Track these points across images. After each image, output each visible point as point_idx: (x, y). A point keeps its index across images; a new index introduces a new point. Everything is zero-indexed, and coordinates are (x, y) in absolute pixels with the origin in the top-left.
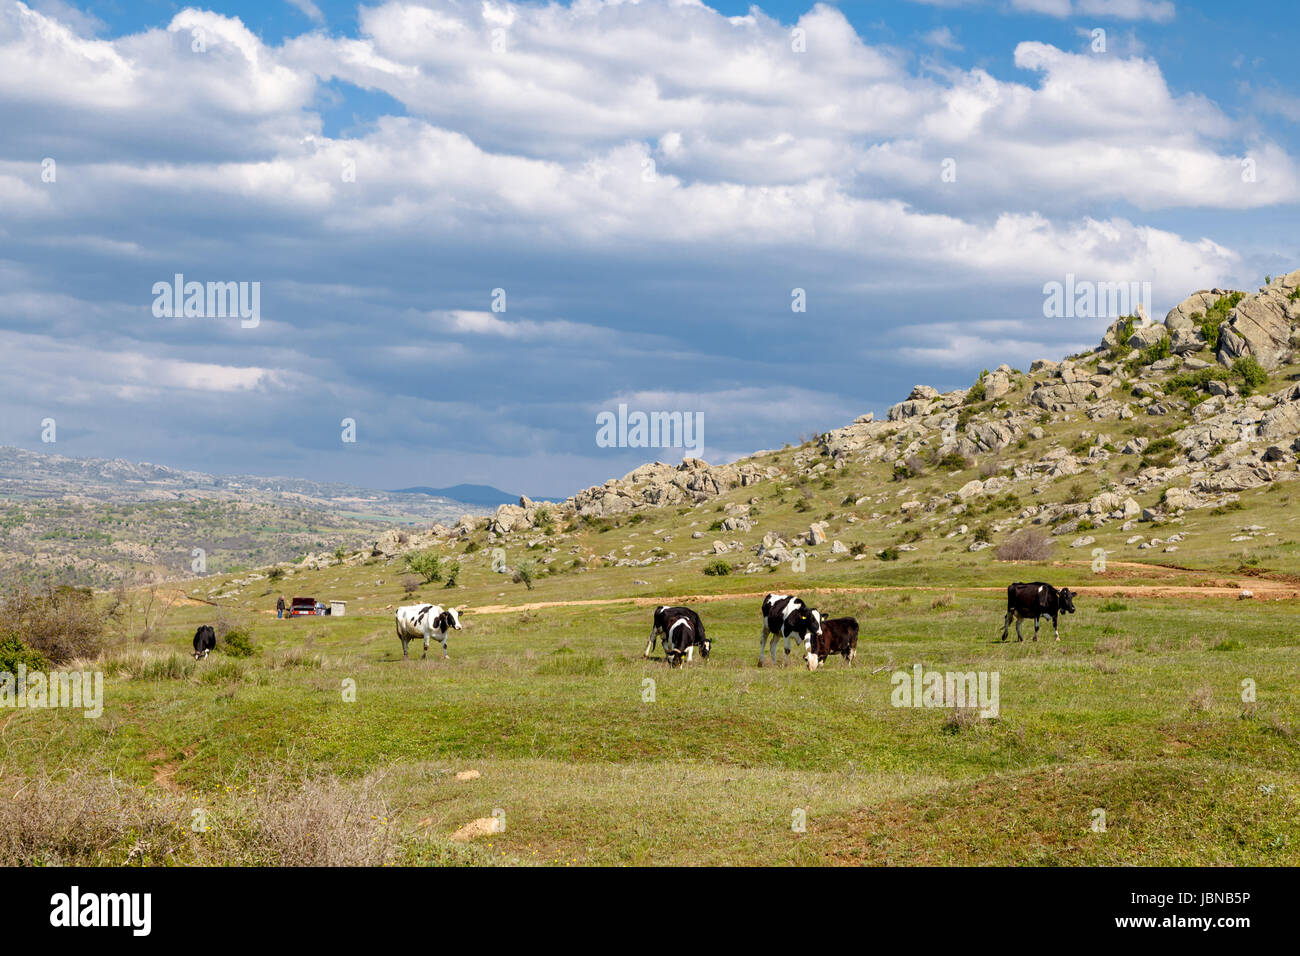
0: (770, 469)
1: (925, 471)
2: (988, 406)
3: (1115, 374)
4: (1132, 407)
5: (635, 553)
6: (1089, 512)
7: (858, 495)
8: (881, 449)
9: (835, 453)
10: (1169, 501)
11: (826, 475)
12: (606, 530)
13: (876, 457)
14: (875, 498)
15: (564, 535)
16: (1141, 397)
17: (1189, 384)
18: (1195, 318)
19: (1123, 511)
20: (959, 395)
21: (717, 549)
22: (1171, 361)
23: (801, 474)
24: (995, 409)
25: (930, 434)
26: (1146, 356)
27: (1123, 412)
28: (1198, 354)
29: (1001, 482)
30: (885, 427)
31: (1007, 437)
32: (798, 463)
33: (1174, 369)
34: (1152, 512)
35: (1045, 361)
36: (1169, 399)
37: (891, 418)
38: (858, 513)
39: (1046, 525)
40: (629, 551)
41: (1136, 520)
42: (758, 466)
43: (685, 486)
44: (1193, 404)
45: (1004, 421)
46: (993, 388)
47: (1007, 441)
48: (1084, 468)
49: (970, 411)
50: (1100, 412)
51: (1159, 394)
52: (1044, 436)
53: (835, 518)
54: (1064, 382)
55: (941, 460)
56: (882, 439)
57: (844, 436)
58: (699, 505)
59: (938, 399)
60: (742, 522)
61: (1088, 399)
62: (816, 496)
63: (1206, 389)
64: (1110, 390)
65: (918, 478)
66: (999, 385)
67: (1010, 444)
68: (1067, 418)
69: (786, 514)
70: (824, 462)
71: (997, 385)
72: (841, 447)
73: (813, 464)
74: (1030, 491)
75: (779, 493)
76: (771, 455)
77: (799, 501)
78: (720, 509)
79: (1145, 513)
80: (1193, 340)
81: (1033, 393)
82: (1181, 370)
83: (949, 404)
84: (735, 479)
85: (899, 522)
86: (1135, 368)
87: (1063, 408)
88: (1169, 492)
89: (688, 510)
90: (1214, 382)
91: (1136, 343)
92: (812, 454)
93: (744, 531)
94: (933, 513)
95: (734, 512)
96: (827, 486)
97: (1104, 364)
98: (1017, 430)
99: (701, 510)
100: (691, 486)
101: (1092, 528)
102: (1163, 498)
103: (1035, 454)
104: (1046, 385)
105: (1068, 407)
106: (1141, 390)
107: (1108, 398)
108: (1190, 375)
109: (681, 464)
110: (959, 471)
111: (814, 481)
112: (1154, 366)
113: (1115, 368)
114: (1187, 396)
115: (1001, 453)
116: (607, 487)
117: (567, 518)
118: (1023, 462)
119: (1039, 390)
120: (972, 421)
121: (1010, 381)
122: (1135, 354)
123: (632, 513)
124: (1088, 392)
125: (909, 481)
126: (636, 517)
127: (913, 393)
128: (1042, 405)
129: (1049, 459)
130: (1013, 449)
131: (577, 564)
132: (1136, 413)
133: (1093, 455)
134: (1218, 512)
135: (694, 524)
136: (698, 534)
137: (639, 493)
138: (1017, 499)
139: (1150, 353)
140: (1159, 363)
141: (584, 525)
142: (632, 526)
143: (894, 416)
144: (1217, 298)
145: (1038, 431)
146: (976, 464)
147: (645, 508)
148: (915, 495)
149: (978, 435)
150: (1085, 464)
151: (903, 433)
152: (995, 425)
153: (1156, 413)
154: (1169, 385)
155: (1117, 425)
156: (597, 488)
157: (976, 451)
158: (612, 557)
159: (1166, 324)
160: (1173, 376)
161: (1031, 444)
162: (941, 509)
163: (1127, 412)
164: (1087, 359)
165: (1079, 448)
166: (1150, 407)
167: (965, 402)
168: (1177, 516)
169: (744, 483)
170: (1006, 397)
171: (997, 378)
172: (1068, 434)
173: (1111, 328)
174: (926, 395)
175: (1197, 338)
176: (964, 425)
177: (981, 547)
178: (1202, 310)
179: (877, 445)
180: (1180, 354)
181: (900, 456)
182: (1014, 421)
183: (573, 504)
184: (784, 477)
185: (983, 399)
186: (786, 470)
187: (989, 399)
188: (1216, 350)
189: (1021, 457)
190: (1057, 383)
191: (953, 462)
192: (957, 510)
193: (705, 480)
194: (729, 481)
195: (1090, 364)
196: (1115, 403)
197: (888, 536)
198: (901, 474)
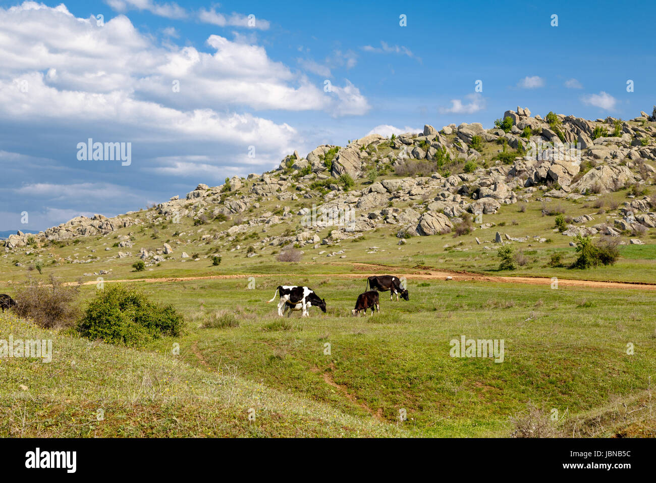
0: (136, 220)
1: (209, 221)
2: (233, 193)
3: (288, 180)
4: (298, 195)
5: (80, 257)
6: (297, 240)
7: (180, 232)
8: (187, 212)
9: (166, 213)
10: (333, 236)
11: (163, 223)
12: (63, 247)
13: (185, 215)
14: (187, 233)
15: (43, 249)
16: (301, 191)
17: (321, 185)
18: (320, 157)
19: (313, 240)
20: (219, 189)
21: (120, 256)
22: (312, 175)
23: (151, 222)
24: (237, 195)
25: (208, 205)
26: (301, 173)
27: (294, 197)
28: (323, 173)
29: (245, 227)
30: (187, 202)
31: (244, 207)
32: (149, 216)
33: (313, 179)
34: (327, 240)
35: (254, 174)
36: (313, 192)
37: (188, 198)
38: (180, 240)
39: (277, 246)
40: (77, 256)
41: (319, 244)
42: (130, 218)
43: (97, 227)
44: (323, 194)
45: (242, 200)
46: (234, 185)
47: (244, 209)
48: (283, 221)
49: (225, 195)
50: (283, 197)
51: (308, 189)
52: (260, 207)
53: (171, 242)
54: (266, 184)
55: (215, 217)
56: (186, 207)
57: (169, 205)
58: (105, 236)
59: (210, 190)
60: (128, 244)
61: (277, 191)
62: (160, 232)
63: (329, 188)
64: (287, 187)
65: (206, 225)
66: (237, 185)
67: (245, 210)
68: (269, 199)
69: (147, 240)
70: (161, 217)
71: (236, 184)
72: (168, 210)
73: (156, 218)
74: (261, 231)
75: (142, 231)
76: (135, 213)
77: (153, 234)
78: (115, 238)
79: (324, 241)
80: (321, 166)
81: (253, 188)
82: (316, 180)
83: (214, 192)
84: (121, 224)
85: (204, 244)
86: (296, 178)
87: (266, 195)
88: (333, 232)
89: (101, 238)
90: (332, 185)
91: (296, 167)
92: (155, 213)
93: (129, 248)
94: (218, 240)
95: (122, 239)
96: (164, 228)
97: (282, 176)
98: (248, 204)
99: (106, 238)
100: (100, 227)
101: (300, 247)
102: (330, 235)
103: (257, 215)
104: (258, 184)
105: (269, 194)
106: (300, 187)
107: (286, 191)
108: (321, 182)
109: (93, 217)
110: (224, 222)
111: (157, 225)
112: (305, 177)
113: (288, 178)
114: (321, 190)
115: (242, 214)
116: (60, 227)
117: (42, 241)
118: (252, 218)
119: (255, 187)
120: (227, 200)
121: (242, 182)
122: (296, 172)
123: (74, 239)
124: (277, 188)
125: (202, 226)
126: (76, 241)
127: (198, 187)
128: (257, 193)
129: (264, 217)
130: (246, 212)
131: (54, 262)
132: (299, 197)
133: (285, 215)
134: (355, 241)
135: (105, 244)
136: (108, 249)
137: (75, 230)
138: (257, 234)
139: (303, 172)
140: (307, 176)
141: (51, 244)
142: (75, 245)
143: (190, 197)
144: (329, 149)
145: (257, 205)
146: (231, 219)
147: (79, 237)
148: (206, 232)
149: (231, 206)
150: (282, 219)
151: (197, 204)
152: (238, 202)
153: (308, 198)
154: (312, 186)
155: (291, 203)
156: (56, 227)
157: (230, 213)
158: (70, 259)
159: (307, 159)
160: (313, 182)
161: (255, 210)
162: (222, 238)
163: (295, 197)
164: (274, 174)
165: (278, 212)
166: (305, 195)
167: (222, 192)
168: (337, 243)
169: (125, 226)
170: (241, 189)
171: (235, 181)
172: (271, 206)
173: (283, 161)
174: (204, 188)
175: (322, 166)
176: (223, 202)
177: (253, 255)
178: (323, 154)
179: (184, 210)
180: (316, 172)
181: (196, 215)
182: (246, 200)
183: (44, 234)
184: (143, 223)
185: (230, 190)
186: (144, 220)
187: (233, 191)
188: (331, 171)
189: (251, 216)
190: (263, 184)
191: (221, 218)
192: (230, 239)
193: (107, 224)
194: (118, 225)
195: (276, 176)
196: (289, 193)
197: (201, 250)
198: (198, 223)
